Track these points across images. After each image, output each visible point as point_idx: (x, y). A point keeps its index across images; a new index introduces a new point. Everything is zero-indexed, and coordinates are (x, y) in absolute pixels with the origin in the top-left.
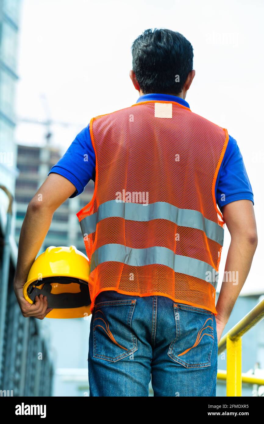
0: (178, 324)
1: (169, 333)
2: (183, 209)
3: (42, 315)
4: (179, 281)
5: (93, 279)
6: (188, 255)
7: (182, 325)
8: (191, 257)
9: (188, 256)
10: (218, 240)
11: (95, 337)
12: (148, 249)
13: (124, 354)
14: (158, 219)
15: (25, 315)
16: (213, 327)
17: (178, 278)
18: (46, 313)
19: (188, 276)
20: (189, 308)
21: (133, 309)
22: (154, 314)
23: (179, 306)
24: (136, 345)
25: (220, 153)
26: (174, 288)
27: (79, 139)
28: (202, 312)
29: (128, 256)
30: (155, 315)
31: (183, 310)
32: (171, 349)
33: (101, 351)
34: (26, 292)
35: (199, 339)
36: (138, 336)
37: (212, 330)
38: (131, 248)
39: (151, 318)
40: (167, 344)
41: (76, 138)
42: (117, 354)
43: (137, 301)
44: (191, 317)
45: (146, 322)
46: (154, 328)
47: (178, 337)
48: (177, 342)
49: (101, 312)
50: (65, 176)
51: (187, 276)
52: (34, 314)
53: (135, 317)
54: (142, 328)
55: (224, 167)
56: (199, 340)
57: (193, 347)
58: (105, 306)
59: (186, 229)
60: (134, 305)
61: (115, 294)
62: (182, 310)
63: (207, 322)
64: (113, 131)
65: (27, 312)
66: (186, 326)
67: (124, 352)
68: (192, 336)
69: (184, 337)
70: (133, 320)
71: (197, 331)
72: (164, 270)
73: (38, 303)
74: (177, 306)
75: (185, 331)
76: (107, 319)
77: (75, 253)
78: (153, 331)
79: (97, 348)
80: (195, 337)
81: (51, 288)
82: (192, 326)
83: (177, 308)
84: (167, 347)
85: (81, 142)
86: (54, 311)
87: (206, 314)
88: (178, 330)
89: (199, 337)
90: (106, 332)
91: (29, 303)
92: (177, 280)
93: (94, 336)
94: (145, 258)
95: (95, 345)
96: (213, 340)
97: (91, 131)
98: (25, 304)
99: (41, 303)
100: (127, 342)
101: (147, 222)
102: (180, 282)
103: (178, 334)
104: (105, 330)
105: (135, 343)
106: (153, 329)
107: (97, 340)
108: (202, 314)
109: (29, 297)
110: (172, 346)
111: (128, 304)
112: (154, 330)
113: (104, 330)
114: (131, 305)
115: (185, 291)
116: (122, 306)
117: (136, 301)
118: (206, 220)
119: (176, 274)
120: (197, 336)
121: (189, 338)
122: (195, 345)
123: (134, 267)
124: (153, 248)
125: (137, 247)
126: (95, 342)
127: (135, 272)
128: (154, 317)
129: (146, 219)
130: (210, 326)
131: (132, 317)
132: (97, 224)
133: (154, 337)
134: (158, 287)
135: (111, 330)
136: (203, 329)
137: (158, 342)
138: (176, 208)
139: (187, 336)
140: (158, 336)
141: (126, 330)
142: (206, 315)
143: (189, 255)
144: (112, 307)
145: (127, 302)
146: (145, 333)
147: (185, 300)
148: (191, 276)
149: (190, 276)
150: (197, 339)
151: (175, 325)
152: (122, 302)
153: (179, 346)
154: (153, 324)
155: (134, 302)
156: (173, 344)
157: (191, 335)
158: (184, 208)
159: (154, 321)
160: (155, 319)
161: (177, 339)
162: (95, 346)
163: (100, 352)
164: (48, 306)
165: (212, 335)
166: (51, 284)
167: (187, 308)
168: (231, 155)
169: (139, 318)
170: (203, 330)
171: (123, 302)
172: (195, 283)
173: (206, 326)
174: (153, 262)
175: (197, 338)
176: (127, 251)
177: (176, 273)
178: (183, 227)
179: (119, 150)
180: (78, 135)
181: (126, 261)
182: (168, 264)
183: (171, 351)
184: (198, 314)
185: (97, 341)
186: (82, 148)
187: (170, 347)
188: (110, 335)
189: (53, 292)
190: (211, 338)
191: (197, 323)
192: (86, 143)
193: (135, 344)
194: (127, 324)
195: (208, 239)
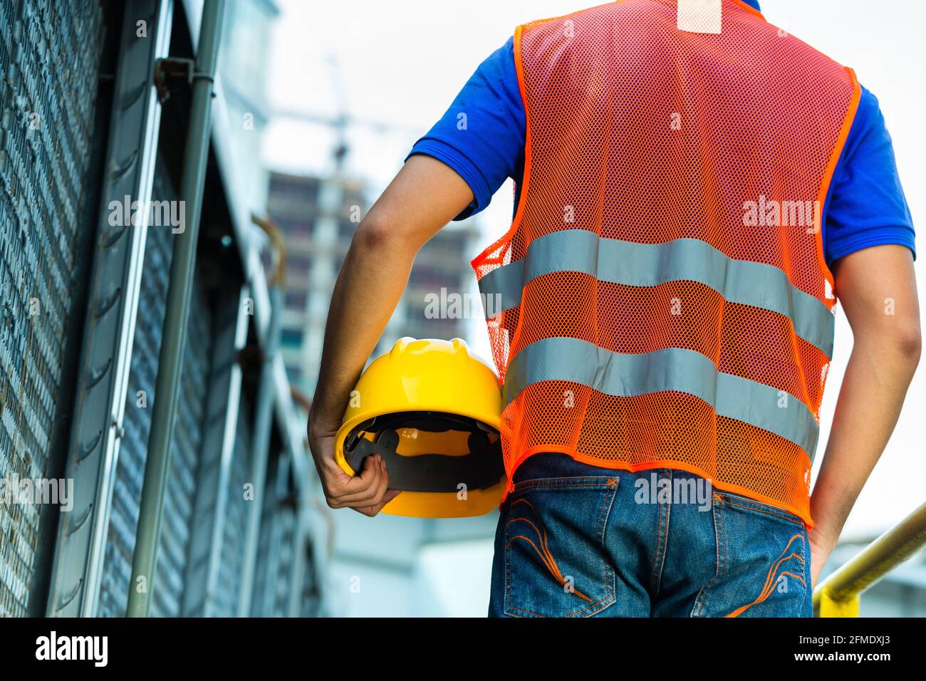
0: (721, 544)
1: (698, 563)
2: (740, 261)
3: (372, 506)
4: (726, 438)
5: (509, 423)
6: (748, 374)
7: (731, 547)
8: (757, 379)
9: (750, 378)
10: (822, 343)
11: (510, 565)
12: (653, 354)
13: (581, 610)
14: (680, 281)
15: (332, 501)
16: (804, 558)
17: (725, 429)
18: (384, 502)
19: (749, 426)
20: (751, 504)
21: (610, 499)
22: (664, 514)
23: (727, 499)
24: (612, 591)
25: (839, 126)
26: (714, 453)
27: (485, 74)
28: (780, 518)
29: (603, 371)
30: (665, 518)
31: (736, 511)
32: (699, 605)
33: (524, 599)
34: (340, 446)
35: (770, 583)
36: (620, 568)
37: (803, 565)
38: (609, 352)
39: (655, 525)
40: (690, 592)
41: (476, 73)
42: (565, 609)
43: (620, 482)
44: (757, 526)
45: (643, 535)
46: (662, 551)
47: (718, 577)
48: (715, 587)
49: (530, 504)
50: (450, 163)
51: (745, 425)
52: (355, 501)
53: (615, 521)
54: (630, 549)
55: (846, 161)
56: (772, 585)
57: (756, 602)
58: (538, 489)
59: (747, 309)
60: (614, 490)
61: (564, 463)
62: (733, 510)
63: (792, 543)
64: (574, 58)
65: (340, 496)
66: (743, 551)
67: (583, 607)
68: (756, 574)
69: (735, 578)
70: (610, 528)
71: (769, 564)
72: (691, 407)
73: (368, 475)
74: (720, 499)
75: (738, 561)
76: (542, 521)
77: (468, 358)
78: (659, 557)
79: (513, 593)
80: (762, 579)
81: (396, 439)
82: (756, 551)
83: (720, 503)
84: (691, 599)
85: (492, 83)
86: (403, 499)
87: (791, 524)
88: (722, 558)
89: (772, 579)
90: (539, 553)
91: (345, 473)
92: (721, 434)
93: (507, 562)
94: (643, 375)
95: (508, 584)
96: (805, 588)
97: (517, 58)
98: (336, 476)
99: (375, 476)
100: (590, 581)
101: (651, 287)
102: (730, 439)
103: (720, 568)
104: (536, 548)
105: (612, 584)
106: (658, 553)
107: (514, 571)
108: (779, 523)
109: (346, 459)
110: (702, 598)
111: (598, 488)
112: (661, 556)
113: (533, 548)
114: (605, 491)
115: (742, 462)
116: (584, 490)
117: (618, 481)
118: (796, 291)
119: (720, 420)
120: (766, 575)
121: (748, 579)
122: (760, 596)
123: (617, 399)
124: (665, 351)
125: (627, 348)
126: (508, 578)
127: (620, 411)
128: (662, 524)
129: (649, 280)
130: (798, 553)
131: (608, 519)
132: (523, 287)
133: (658, 573)
134: (673, 450)
135: (550, 549)
136: (781, 559)
137: (666, 586)
138: (723, 256)
139: (741, 573)
140: (668, 570)
141: (589, 551)
142: (791, 526)
143: (752, 375)
144: (558, 492)
145: (597, 482)
146: (636, 560)
147: (741, 484)
148: (756, 428)
149: (752, 427)
150: (766, 584)
151: (713, 544)
152: (582, 482)
153: (721, 598)
154: (660, 539)
155: (614, 482)
156: (705, 593)
157: (753, 574)
158: (743, 259)
159: (661, 534)
160: (664, 528)
161: (717, 581)
162: (509, 587)
163: (521, 604)
164: (389, 484)
165: (802, 577)
166: (397, 431)
167: (745, 504)
168: (865, 132)
169: (625, 525)
170: (780, 562)
171: (587, 482)
172: (766, 446)
173: (788, 553)
174: (666, 385)
175: (767, 582)
176: (601, 358)
177: (719, 416)
178: (738, 304)
179: (587, 108)
180: (482, 65)
181: (597, 382)
182: (703, 395)
183: (699, 608)
184: (772, 521)
185: (513, 575)
186: (492, 97)
187: (697, 599)
188: (548, 562)
189: (402, 450)
190: (799, 583)
191: (769, 544)
192: (503, 84)
193: (610, 587)
194: (593, 535)
195: (799, 338)
